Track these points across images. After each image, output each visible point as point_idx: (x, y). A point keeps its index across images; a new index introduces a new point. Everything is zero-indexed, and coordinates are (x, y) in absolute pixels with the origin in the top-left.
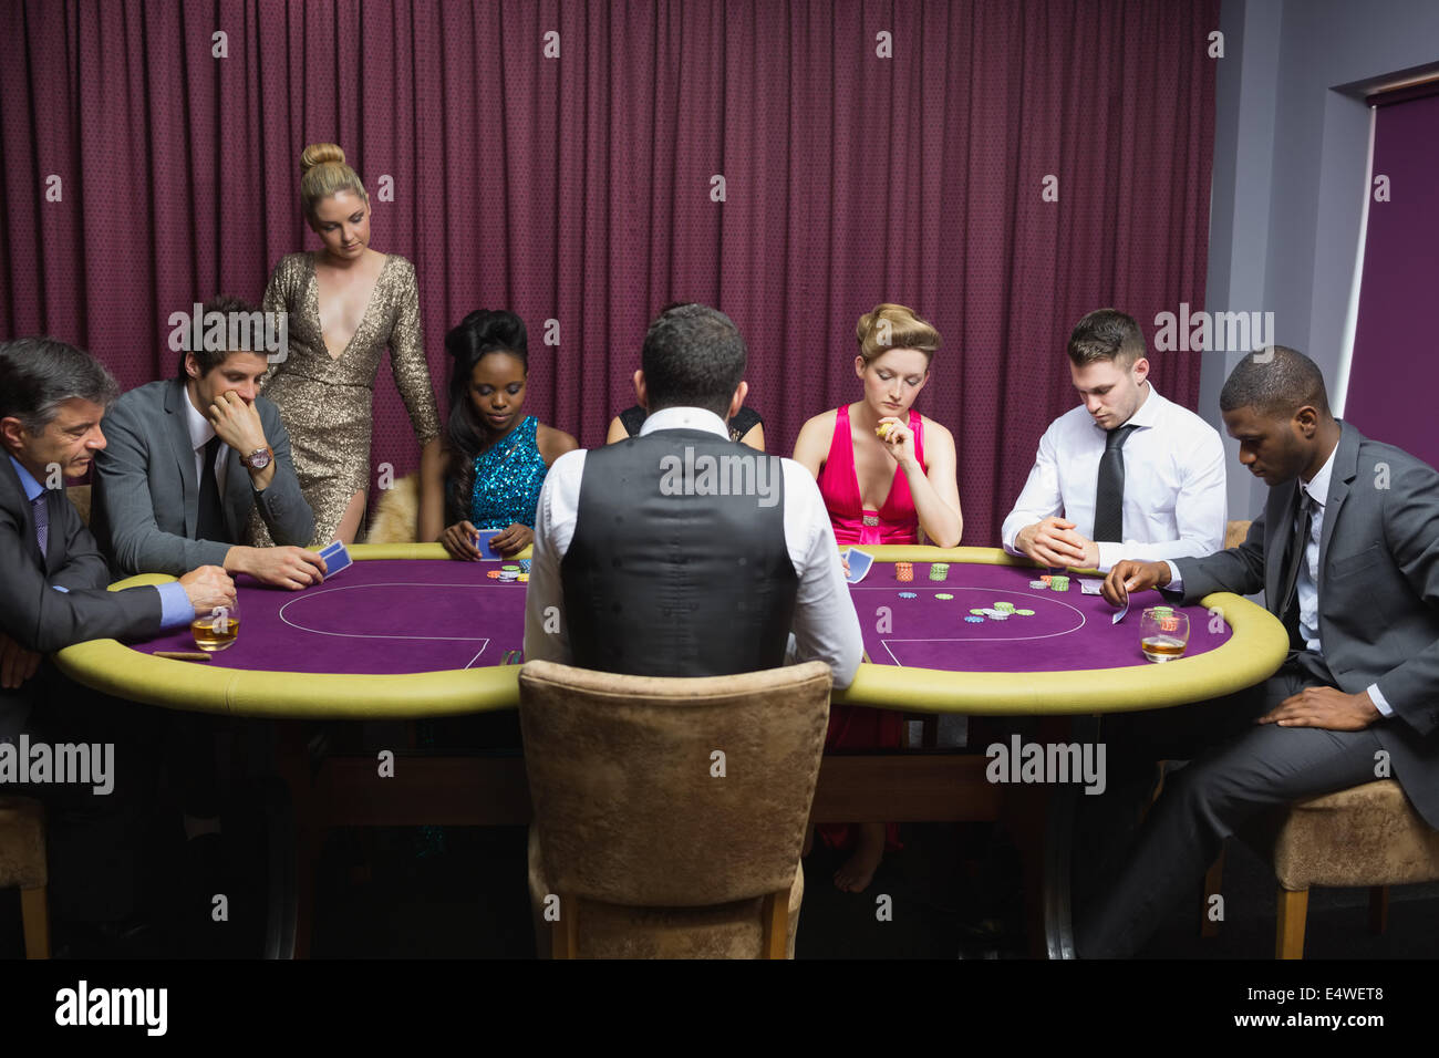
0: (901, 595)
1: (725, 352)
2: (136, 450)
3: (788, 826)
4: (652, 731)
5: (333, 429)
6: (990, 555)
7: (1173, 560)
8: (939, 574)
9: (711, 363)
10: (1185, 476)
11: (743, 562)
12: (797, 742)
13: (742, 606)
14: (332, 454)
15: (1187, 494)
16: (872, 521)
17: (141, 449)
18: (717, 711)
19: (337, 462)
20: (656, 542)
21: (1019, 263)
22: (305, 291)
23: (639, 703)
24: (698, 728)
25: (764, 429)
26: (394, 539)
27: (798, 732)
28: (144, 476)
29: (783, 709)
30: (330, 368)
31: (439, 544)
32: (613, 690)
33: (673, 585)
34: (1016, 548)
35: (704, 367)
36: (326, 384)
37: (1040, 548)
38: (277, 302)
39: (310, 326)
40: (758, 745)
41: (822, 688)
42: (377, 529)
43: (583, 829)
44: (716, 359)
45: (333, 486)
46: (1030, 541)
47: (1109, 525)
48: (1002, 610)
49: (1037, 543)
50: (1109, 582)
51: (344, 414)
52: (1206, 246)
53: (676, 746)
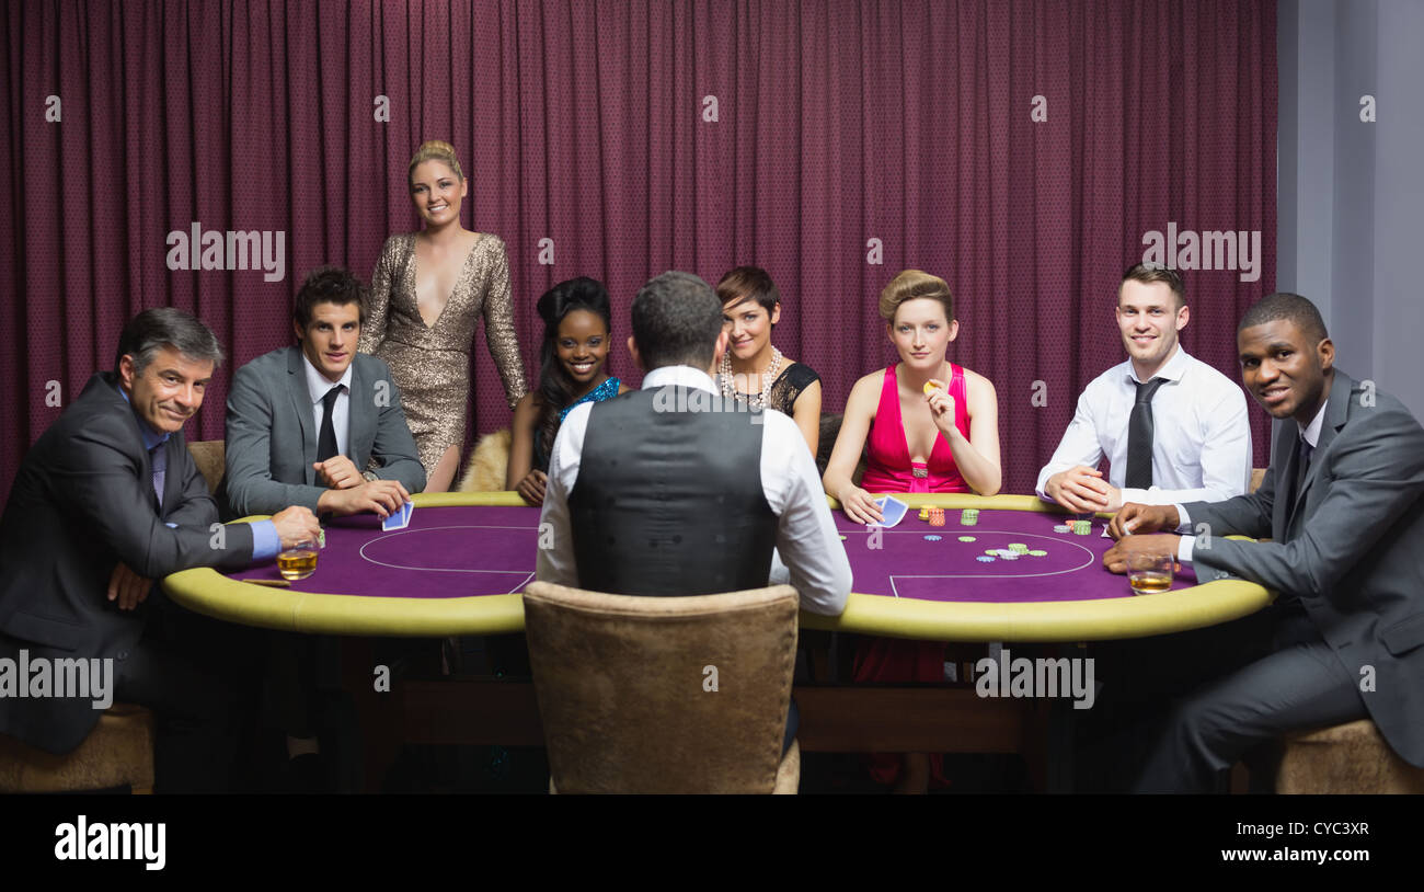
0: (926, 537)
1: (699, 306)
2: (260, 408)
3: (763, 735)
4: (632, 644)
5: (430, 390)
6: (1025, 503)
7: (1184, 505)
8: (969, 520)
9: (688, 317)
10: (1208, 429)
11: (721, 500)
12: (766, 657)
13: (721, 539)
14: (428, 413)
15: (1208, 448)
16: (923, 473)
17: (265, 407)
18: (690, 627)
19: (434, 420)
20: (643, 481)
21: (1087, 226)
22: (405, 267)
23: (621, 619)
24: (673, 642)
25: (822, 386)
26: (484, 488)
27: (766, 649)
28: (266, 432)
29: (751, 627)
30: (426, 335)
31: (516, 493)
32: (599, 607)
33: (659, 519)
34: (1046, 494)
35: (683, 321)
36: (423, 349)
37: (1065, 493)
38: (384, 278)
39: (407, 298)
40: (728, 658)
41: (788, 608)
42: (469, 480)
43: (580, 733)
44: (692, 312)
45: (429, 440)
46: (1057, 487)
47: (1140, 474)
48: (1015, 551)
49: (1063, 488)
50: (1113, 523)
51: (440, 376)
52: (1275, 204)
53: (655, 658)
